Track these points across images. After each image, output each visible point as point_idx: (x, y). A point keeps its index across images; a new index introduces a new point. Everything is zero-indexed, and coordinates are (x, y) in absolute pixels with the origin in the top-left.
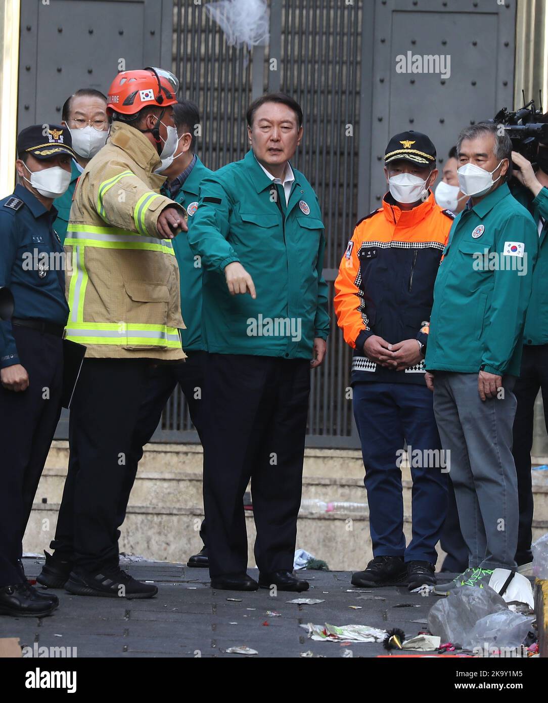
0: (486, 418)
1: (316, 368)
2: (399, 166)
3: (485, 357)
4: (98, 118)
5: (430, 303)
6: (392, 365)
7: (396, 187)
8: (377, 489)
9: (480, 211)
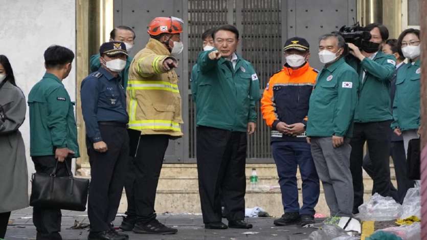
0: (337, 155)
1: (250, 135)
2: (291, 51)
3: (335, 130)
4: (129, 39)
5: (307, 108)
6: (290, 134)
7: (290, 60)
8: (285, 185)
9: (330, 69)
